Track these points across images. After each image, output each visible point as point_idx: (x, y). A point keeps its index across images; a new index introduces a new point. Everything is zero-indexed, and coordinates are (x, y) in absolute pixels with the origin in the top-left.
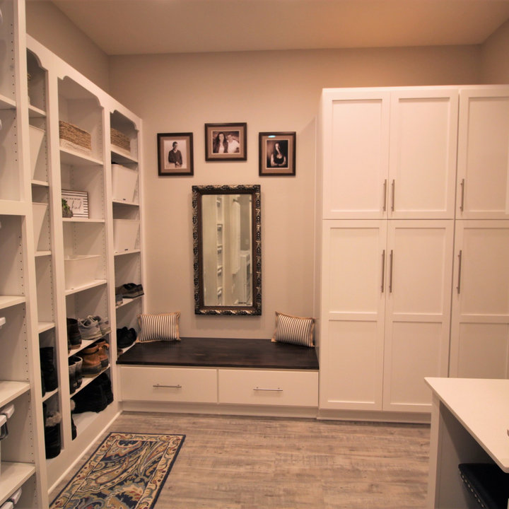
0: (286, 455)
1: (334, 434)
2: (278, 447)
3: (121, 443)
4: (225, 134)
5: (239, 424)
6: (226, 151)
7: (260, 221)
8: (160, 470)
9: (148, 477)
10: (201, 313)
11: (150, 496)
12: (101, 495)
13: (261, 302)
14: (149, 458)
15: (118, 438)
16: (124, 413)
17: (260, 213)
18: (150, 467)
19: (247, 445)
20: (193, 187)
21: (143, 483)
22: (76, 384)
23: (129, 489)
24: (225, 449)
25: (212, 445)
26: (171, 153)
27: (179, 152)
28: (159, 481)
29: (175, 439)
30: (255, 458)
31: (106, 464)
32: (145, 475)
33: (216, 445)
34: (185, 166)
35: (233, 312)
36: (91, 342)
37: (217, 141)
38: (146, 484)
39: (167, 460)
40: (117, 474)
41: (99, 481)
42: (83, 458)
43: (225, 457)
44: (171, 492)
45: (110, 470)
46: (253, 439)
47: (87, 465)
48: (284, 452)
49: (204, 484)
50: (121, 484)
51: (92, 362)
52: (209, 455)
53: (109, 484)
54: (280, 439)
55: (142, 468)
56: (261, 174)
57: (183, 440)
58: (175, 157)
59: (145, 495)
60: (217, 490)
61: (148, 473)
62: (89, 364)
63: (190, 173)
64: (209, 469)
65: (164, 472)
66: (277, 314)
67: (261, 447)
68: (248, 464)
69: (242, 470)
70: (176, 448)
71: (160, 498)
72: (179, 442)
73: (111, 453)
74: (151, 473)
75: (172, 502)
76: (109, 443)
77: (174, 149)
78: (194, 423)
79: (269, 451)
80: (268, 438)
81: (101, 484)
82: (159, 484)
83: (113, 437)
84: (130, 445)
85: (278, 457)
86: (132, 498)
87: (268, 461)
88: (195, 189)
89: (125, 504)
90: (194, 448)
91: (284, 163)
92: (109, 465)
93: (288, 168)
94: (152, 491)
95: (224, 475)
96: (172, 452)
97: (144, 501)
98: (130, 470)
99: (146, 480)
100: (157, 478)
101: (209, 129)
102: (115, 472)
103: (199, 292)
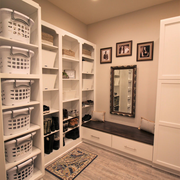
0: (131, 176)
1: (157, 175)
2: (129, 172)
3: (78, 152)
4: (124, 46)
5: (118, 158)
6: (124, 53)
7: (136, 80)
8: (84, 165)
9: (80, 165)
10: (112, 113)
11: (78, 172)
12: (65, 166)
13: (135, 112)
14: (83, 159)
15: (78, 150)
16: (83, 142)
17: (136, 76)
18: (82, 162)
19: (117, 167)
20: (111, 67)
21: (78, 167)
22: (65, 130)
23: (73, 167)
24: (109, 165)
25: (105, 162)
26: (105, 55)
27: (107, 55)
28: (83, 168)
29: (94, 156)
30: (118, 173)
31: (71, 157)
32: (79, 164)
33: (107, 163)
34: (109, 60)
35: (124, 115)
36: (72, 117)
37: (120, 49)
38: (78, 168)
39: (88, 162)
40: (73, 161)
41: (67, 161)
42: (66, 153)
43: (107, 168)
44: (84, 173)
45: (71, 159)
46: (121, 165)
47: (66, 155)
48: (131, 175)
49: (96, 175)
50: (72, 164)
51: (72, 124)
52: (102, 165)
53: (69, 163)
54: (132, 169)
55: (80, 162)
56: (138, 60)
57: (96, 157)
58: (106, 57)
59: (76, 171)
60: (99, 179)
61: (80, 164)
62: (71, 124)
63: (111, 62)
64: (100, 170)
65: (85, 165)
66: (142, 118)
67: (122, 169)
68: (114, 174)
69: (111, 175)
70: (93, 159)
71: (81, 174)
72: (95, 157)
73: (74, 154)
74: (82, 164)
75: (83, 177)
76: (75, 150)
77: (105, 54)
78: (103, 152)
79: (125, 172)
80: (127, 167)
81: (67, 163)
82: (82, 169)
83: (77, 149)
84: (80, 153)
85: (127, 176)
86: (73, 170)
87: (122, 176)
88: (112, 68)
89: (70, 171)
90: (98, 161)
91: (147, 55)
92: (72, 157)
93: (149, 57)
94: (79, 170)
95: (104, 175)
96: (91, 160)
97: (75, 173)
98: (76, 161)
99: (79, 166)
100: (82, 167)
101: (118, 45)
102: (72, 160)
103: (112, 106)
